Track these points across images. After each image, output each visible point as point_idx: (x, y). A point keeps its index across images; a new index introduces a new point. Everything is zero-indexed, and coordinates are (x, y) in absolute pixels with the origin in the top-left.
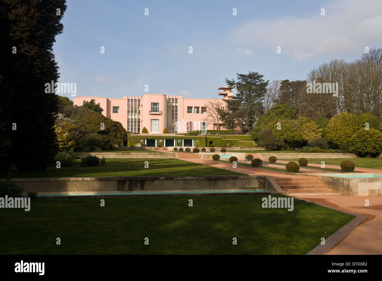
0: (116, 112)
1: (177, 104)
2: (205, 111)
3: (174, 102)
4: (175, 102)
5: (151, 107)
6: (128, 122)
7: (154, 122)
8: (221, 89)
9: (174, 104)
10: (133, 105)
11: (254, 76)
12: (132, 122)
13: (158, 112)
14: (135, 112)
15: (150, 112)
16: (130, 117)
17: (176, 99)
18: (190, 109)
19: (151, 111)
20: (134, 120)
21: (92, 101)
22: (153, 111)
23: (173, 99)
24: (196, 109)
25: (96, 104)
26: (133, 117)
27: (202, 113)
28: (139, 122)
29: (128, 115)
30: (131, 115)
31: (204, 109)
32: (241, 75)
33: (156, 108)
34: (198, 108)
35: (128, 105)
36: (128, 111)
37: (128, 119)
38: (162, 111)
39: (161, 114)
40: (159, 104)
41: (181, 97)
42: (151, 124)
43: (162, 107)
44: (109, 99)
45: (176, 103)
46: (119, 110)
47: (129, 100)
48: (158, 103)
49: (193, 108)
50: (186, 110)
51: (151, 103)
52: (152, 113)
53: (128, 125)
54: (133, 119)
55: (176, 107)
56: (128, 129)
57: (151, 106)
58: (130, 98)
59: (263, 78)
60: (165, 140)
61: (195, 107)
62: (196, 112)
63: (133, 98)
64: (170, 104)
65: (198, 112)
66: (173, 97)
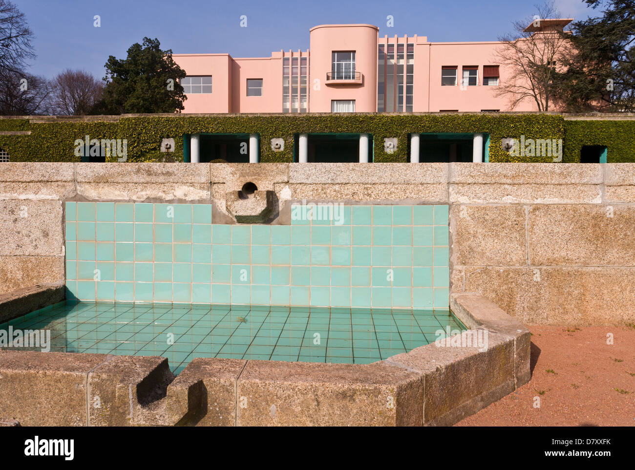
0: (258, 93)
1: (411, 62)
2: (496, 77)
3: (402, 57)
4: (405, 54)
5: (333, 65)
7: (341, 109)
9: (403, 62)
10: (297, 74)
13: (353, 78)
15: (328, 78)
16: (288, 106)
17: (410, 46)
18: (449, 73)
19: (330, 75)
22: (340, 77)
23: (400, 46)
24: (467, 74)
26: (297, 105)
27: (485, 83)
29: (285, 100)
30: (293, 101)
31: (491, 73)
33: (348, 67)
34: (472, 69)
35: (284, 74)
36: (285, 90)
38: (363, 77)
39: (360, 82)
40: (356, 54)
41: (423, 40)
43: (363, 65)
44: (236, 61)
45: (410, 57)
46: (264, 88)
47: (285, 60)
48: (354, 52)
49: (459, 71)
50: (438, 74)
51: (333, 52)
52: (336, 81)
54: (296, 110)
55: (410, 69)
57: (333, 60)
58: (288, 55)
61: (465, 68)
62: (467, 81)
63: (297, 55)
64: (393, 61)
65: (472, 82)
66: (402, 41)
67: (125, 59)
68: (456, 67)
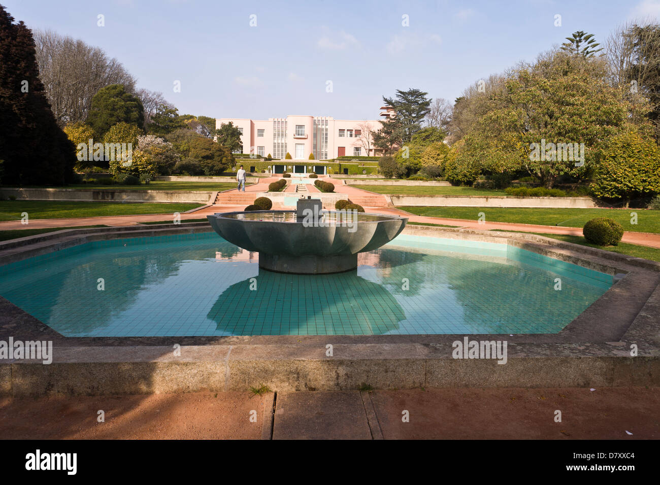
0: (262, 135)
1: (327, 127)
2: (360, 134)
3: (323, 125)
5: (296, 131)
6: (275, 146)
7: (299, 147)
8: (382, 108)
9: (324, 127)
10: (279, 128)
11: (415, 93)
12: (278, 146)
13: (304, 135)
14: (282, 135)
15: (294, 136)
16: (276, 141)
17: (326, 121)
18: (342, 132)
19: (295, 134)
20: (280, 145)
21: (230, 124)
22: (299, 135)
23: (323, 121)
24: (349, 132)
25: (234, 127)
26: (280, 141)
27: (356, 136)
28: (286, 146)
29: (274, 139)
30: (278, 139)
31: (358, 133)
32: (400, 92)
33: (302, 131)
34: (351, 131)
35: (274, 128)
36: (275, 135)
37: (275, 143)
38: (308, 135)
39: (307, 137)
40: (305, 126)
41: (332, 119)
42: (296, 149)
43: (308, 131)
44: (253, 122)
46: (264, 134)
47: (275, 122)
49: (346, 131)
50: (337, 132)
51: (296, 126)
52: (297, 136)
53: (274, 151)
54: (279, 143)
55: (327, 130)
56: (275, 154)
57: (296, 128)
58: (276, 120)
59: (425, 97)
60: (294, 167)
61: (348, 130)
62: (349, 135)
63: (280, 120)
64: (320, 126)
65: (351, 136)
66: (323, 119)
67: (220, 129)
68: (344, 130)
